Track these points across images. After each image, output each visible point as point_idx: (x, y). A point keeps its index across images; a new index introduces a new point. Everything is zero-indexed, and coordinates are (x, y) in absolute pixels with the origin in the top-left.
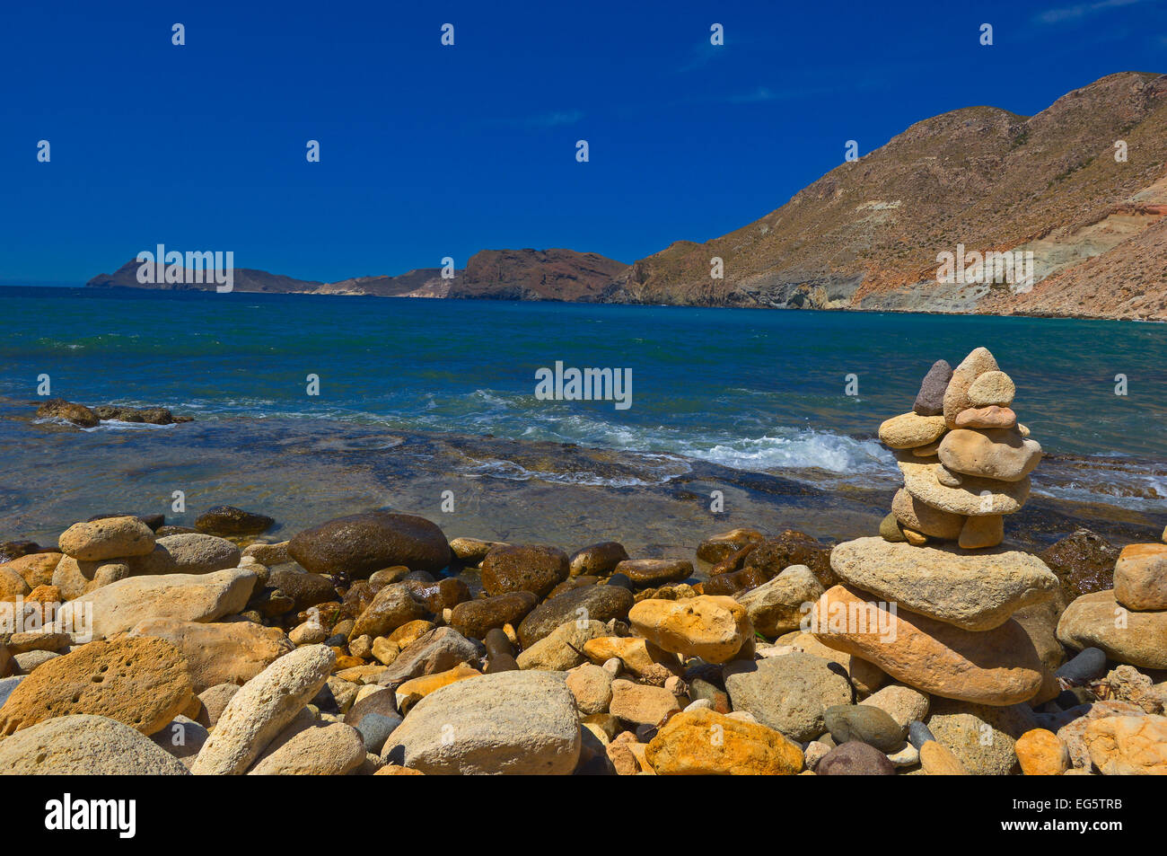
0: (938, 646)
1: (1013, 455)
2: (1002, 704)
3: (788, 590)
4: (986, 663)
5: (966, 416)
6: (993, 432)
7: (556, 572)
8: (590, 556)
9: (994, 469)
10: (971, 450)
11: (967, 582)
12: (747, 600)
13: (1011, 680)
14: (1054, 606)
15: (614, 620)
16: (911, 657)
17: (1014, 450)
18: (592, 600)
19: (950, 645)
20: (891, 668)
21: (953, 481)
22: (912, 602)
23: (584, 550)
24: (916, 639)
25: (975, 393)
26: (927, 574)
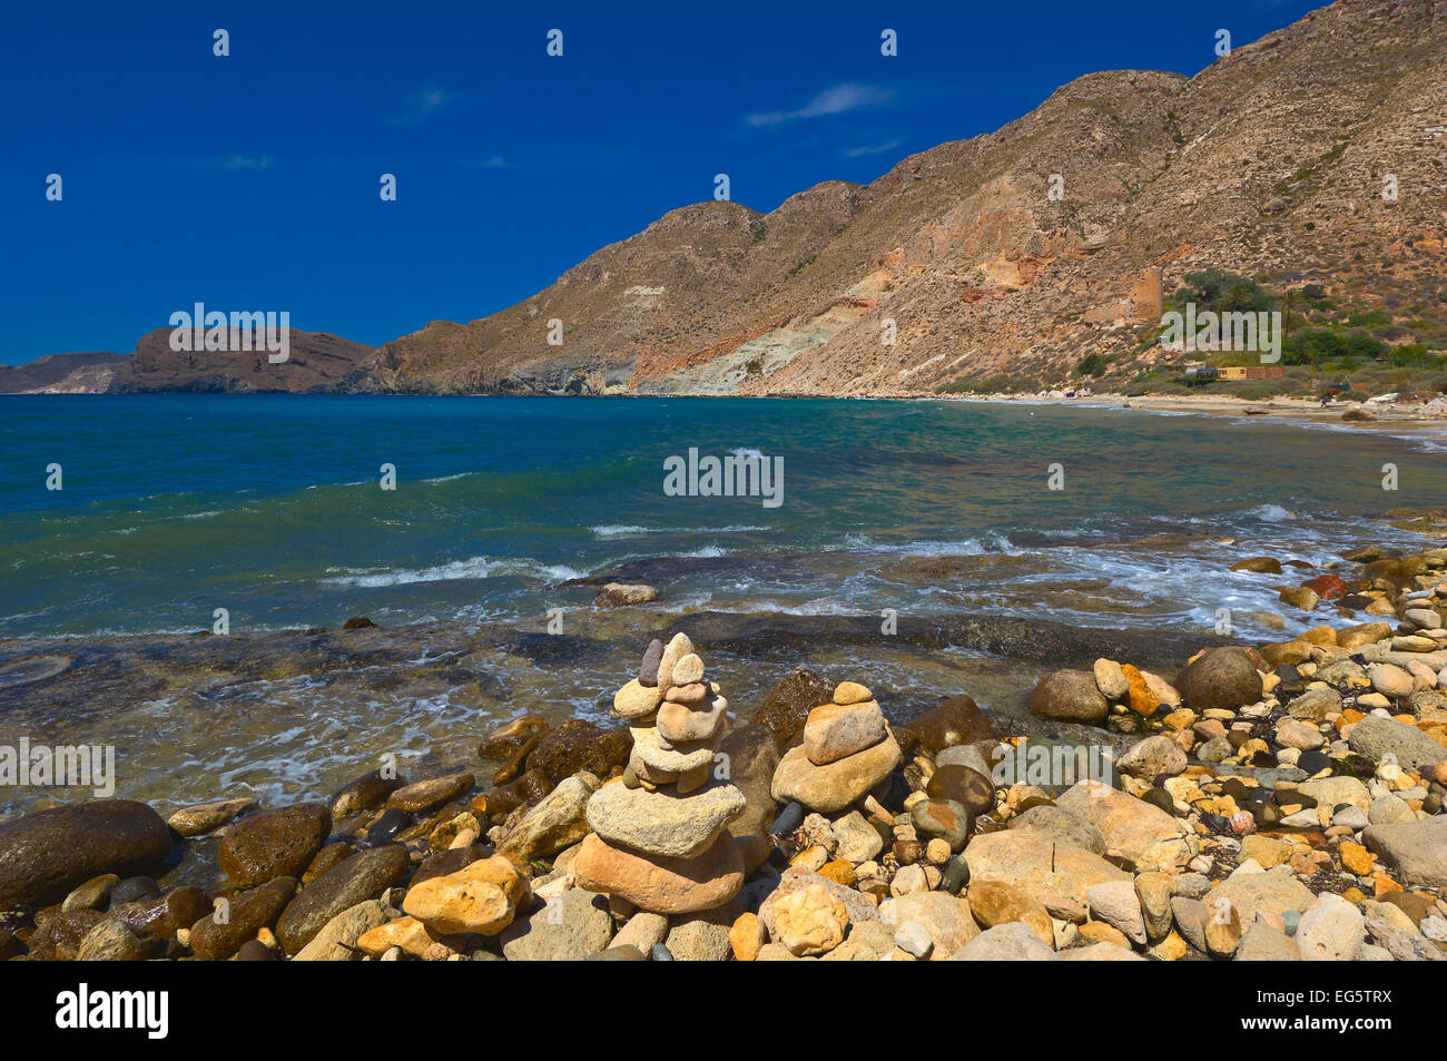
0: (669, 875)
1: (705, 719)
2: (717, 906)
3: (561, 811)
4: (703, 879)
5: (673, 693)
6: (692, 705)
7: (315, 837)
8: (356, 794)
9: (694, 734)
10: (677, 720)
11: (684, 824)
12: (525, 825)
13: (721, 886)
14: (772, 761)
15: (389, 890)
16: (650, 890)
17: (707, 715)
18: (362, 875)
19: (679, 872)
20: (637, 901)
21: (668, 746)
22: (647, 848)
23: (347, 789)
24: (653, 873)
25: (678, 677)
26: (656, 822)
